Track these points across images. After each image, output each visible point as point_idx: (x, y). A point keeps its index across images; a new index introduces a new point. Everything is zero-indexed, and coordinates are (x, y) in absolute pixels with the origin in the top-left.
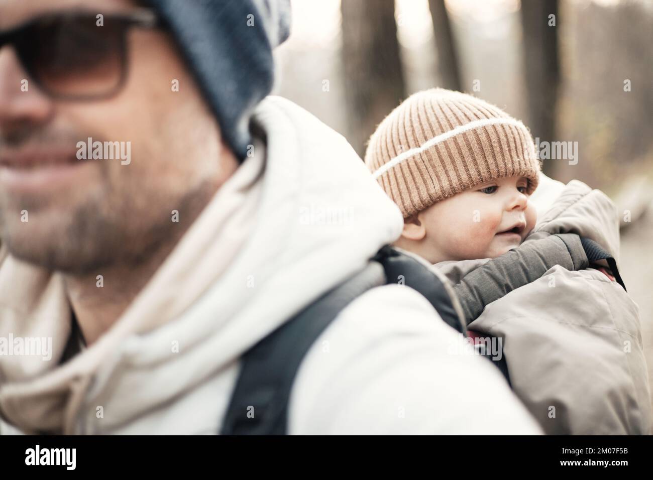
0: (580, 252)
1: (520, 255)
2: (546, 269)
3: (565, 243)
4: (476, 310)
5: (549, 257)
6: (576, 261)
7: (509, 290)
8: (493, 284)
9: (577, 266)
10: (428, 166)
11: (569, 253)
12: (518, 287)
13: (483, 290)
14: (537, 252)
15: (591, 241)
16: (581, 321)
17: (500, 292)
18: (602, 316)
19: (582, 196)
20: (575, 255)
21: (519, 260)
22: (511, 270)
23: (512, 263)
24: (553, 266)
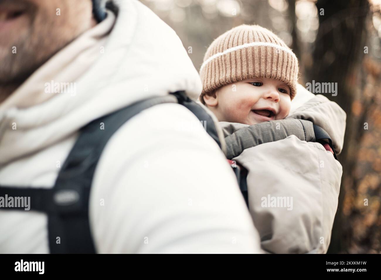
0: (311, 132)
1: (272, 124)
2: (287, 136)
3: (303, 125)
4: (237, 151)
5: (290, 130)
6: (307, 136)
7: (260, 143)
8: (251, 138)
9: (307, 139)
10: (224, 63)
11: (303, 130)
12: (266, 142)
13: (244, 140)
14: (283, 125)
15: (320, 128)
16: (299, 170)
17: (254, 143)
18: (313, 169)
19: (321, 103)
20: (307, 132)
21: (271, 127)
22: (264, 132)
23: (266, 128)
24: (291, 135)
